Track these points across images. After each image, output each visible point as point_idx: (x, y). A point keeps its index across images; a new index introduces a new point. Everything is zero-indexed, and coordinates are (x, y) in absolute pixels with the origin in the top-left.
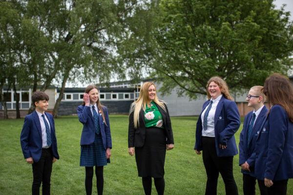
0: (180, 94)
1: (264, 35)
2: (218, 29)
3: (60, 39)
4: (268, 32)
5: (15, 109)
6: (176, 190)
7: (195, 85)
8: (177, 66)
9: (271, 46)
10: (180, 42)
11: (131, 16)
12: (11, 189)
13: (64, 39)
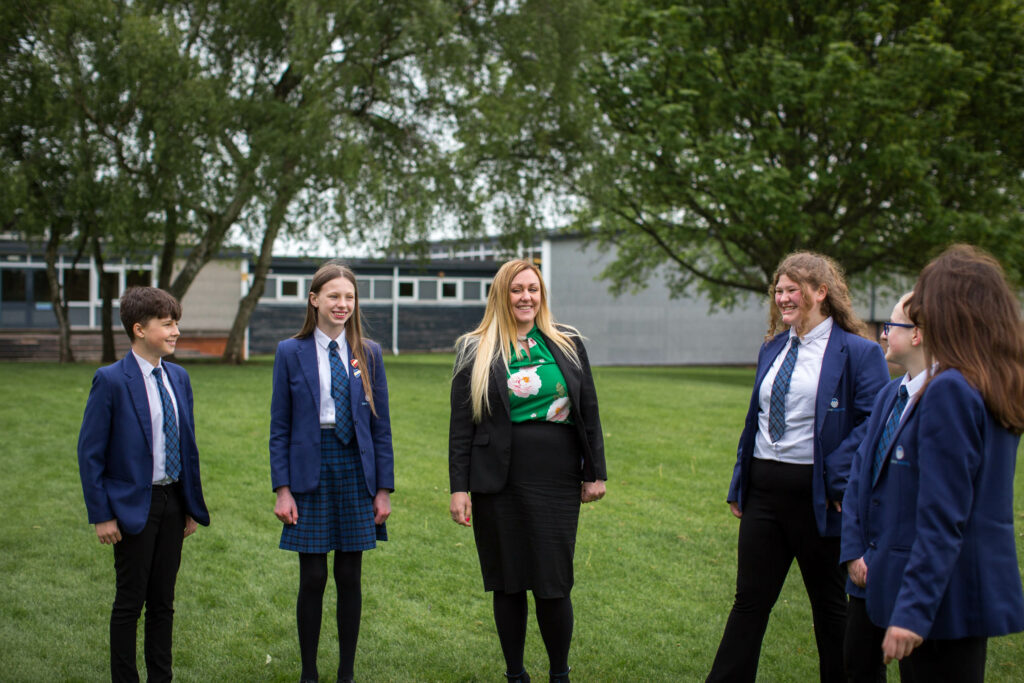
0: (678, 290)
1: (977, 86)
2: (814, 64)
3: (257, 87)
4: (993, 77)
5: (99, 328)
6: (617, 638)
7: (730, 258)
8: (666, 190)
9: (1003, 127)
10: (679, 107)
11: (509, 12)
12: (48, 619)
13: (270, 88)
